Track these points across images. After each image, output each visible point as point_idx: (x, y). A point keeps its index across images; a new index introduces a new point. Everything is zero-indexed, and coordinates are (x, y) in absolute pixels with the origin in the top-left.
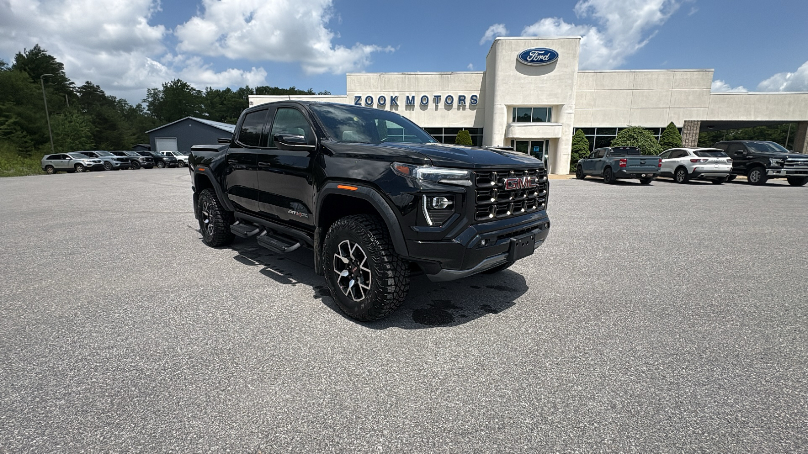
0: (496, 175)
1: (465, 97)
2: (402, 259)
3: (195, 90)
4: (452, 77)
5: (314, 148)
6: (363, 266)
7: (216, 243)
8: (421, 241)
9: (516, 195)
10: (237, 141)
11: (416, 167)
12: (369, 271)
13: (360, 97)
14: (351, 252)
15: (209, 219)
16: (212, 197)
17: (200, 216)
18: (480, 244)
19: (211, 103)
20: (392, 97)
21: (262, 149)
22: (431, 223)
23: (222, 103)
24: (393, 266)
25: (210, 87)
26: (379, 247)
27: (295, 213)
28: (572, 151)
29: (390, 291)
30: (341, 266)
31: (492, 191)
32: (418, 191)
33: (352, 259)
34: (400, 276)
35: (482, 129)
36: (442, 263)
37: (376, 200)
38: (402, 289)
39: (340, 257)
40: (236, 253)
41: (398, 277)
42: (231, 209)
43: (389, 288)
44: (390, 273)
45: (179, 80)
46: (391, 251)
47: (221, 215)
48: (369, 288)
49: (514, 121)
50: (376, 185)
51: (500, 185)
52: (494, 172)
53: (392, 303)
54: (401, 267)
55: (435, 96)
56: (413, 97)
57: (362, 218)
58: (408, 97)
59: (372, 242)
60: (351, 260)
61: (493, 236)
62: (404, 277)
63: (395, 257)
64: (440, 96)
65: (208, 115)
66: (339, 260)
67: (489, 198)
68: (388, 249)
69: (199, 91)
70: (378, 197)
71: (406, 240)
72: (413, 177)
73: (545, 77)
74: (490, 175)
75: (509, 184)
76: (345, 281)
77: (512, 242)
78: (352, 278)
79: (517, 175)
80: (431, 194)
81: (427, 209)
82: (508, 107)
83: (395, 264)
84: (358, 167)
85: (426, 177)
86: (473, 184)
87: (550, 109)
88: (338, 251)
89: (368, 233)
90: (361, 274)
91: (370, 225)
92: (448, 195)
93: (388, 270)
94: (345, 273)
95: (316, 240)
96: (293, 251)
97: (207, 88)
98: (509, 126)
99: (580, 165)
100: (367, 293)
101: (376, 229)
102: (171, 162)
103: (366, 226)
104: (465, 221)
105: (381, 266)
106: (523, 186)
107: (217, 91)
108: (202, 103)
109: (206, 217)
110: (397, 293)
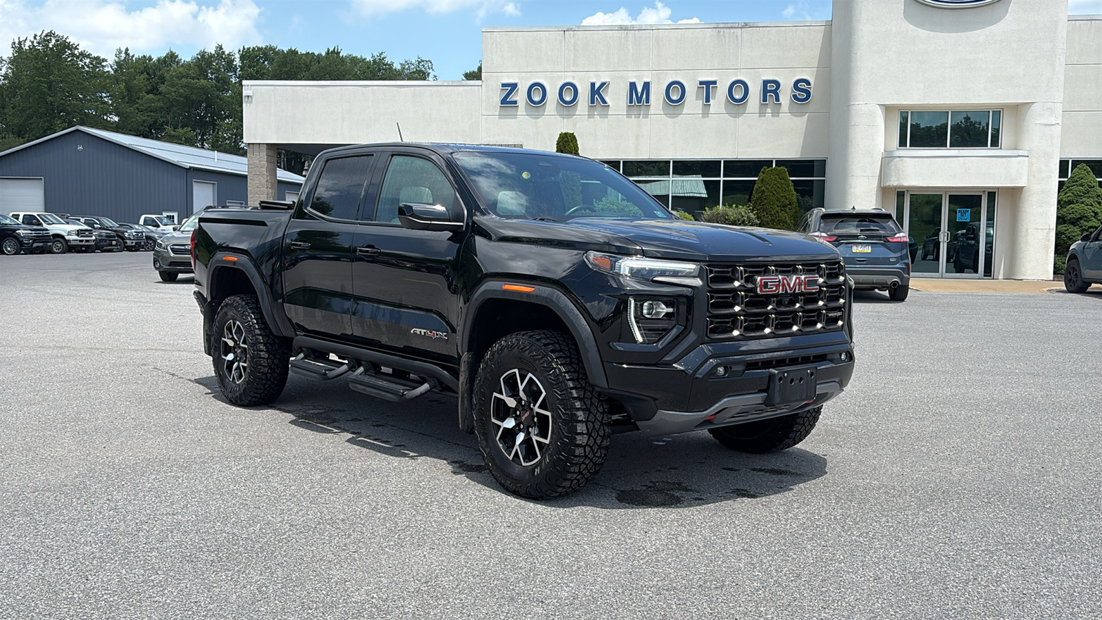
0: (741, 272)
1: (778, 84)
2: (600, 394)
3: (88, 56)
4: (745, 36)
5: (462, 226)
6: (541, 407)
7: (250, 398)
8: (627, 364)
9: (779, 303)
10: (309, 208)
11: (620, 259)
12: (548, 414)
13: (514, 86)
14: (521, 388)
15: (235, 353)
16: (250, 311)
17: (214, 345)
18: (716, 373)
19: (129, 89)
20: (593, 85)
21: (359, 224)
22: (640, 339)
23: (153, 90)
24: (585, 403)
25: (127, 50)
26: (565, 376)
27: (423, 334)
28: (1060, 220)
29: (581, 442)
30: (504, 411)
31: (735, 296)
32: (623, 293)
33: (521, 399)
34: (595, 421)
35: (823, 163)
36: (657, 399)
37: (562, 306)
38: (599, 442)
39: (504, 397)
40: (291, 417)
41: (593, 423)
42: (288, 332)
43: (578, 437)
44: (581, 415)
45: (51, 34)
46: (583, 382)
47: (265, 345)
48: (547, 442)
49: (902, 143)
50: (563, 284)
51: (750, 286)
52: (739, 267)
53: (583, 463)
54: (597, 408)
55: (701, 83)
56: (647, 86)
57: (539, 334)
58: (633, 86)
59: (554, 368)
60: (519, 401)
61: (737, 363)
62: (602, 424)
63: (589, 391)
64: (715, 83)
65: (116, 119)
66: (499, 402)
67: (732, 306)
68: (577, 380)
69: (97, 58)
70: (565, 303)
71: (605, 364)
72: (616, 272)
73: (980, 35)
74: (733, 271)
75: (766, 285)
76: (510, 435)
77: (771, 376)
78: (520, 430)
79: (782, 272)
80: (641, 297)
81: (635, 318)
82: (888, 109)
83: (588, 403)
84: (523, 257)
85: (636, 274)
86: (704, 284)
87: (997, 114)
88: (498, 389)
89: (549, 355)
90: (535, 423)
91: (552, 344)
92: (665, 299)
93: (578, 409)
94: (510, 423)
95: (463, 374)
96: (417, 397)
97: (120, 51)
98: (888, 158)
99: (1073, 257)
100: (544, 450)
101: (561, 350)
102: (36, 239)
103: (545, 345)
104: (692, 337)
105: (566, 402)
106: (791, 289)
107: (145, 60)
108: (104, 88)
109: (228, 350)
110: (591, 447)
